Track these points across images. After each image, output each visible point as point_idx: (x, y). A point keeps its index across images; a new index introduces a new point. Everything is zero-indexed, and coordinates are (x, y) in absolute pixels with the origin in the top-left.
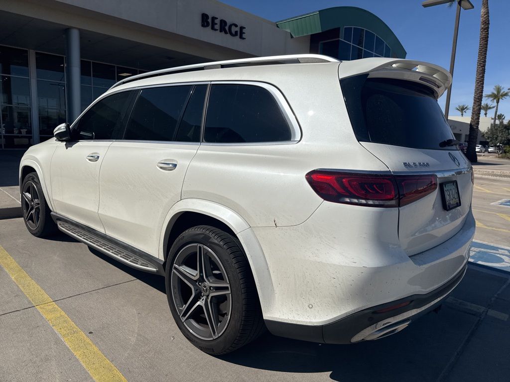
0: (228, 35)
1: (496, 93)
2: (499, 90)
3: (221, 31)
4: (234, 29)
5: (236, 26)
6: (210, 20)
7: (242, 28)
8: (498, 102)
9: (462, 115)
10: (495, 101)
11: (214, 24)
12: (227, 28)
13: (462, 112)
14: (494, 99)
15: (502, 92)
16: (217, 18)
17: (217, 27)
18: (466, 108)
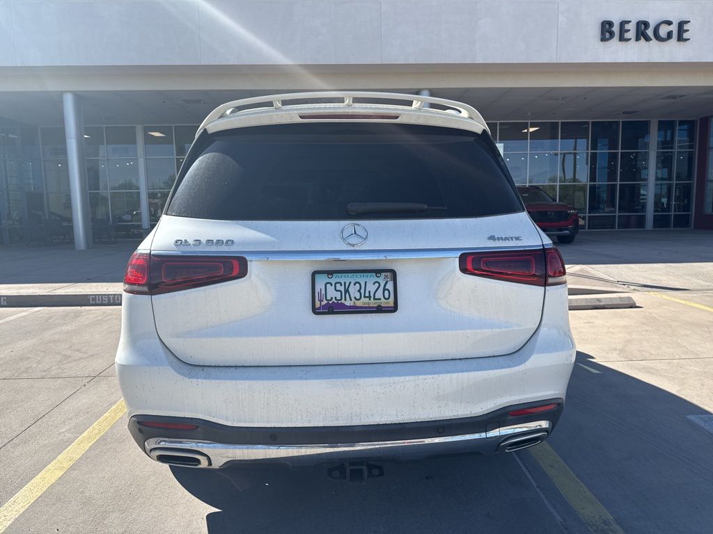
0: (654, 42)
3: (638, 39)
4: (663, 31)
5: (669, 23)
6: (616, 29)
7: (681, 24)
11: (623, 30)
12: (650, 32)
16: (630, 21)
17: (631, 34)
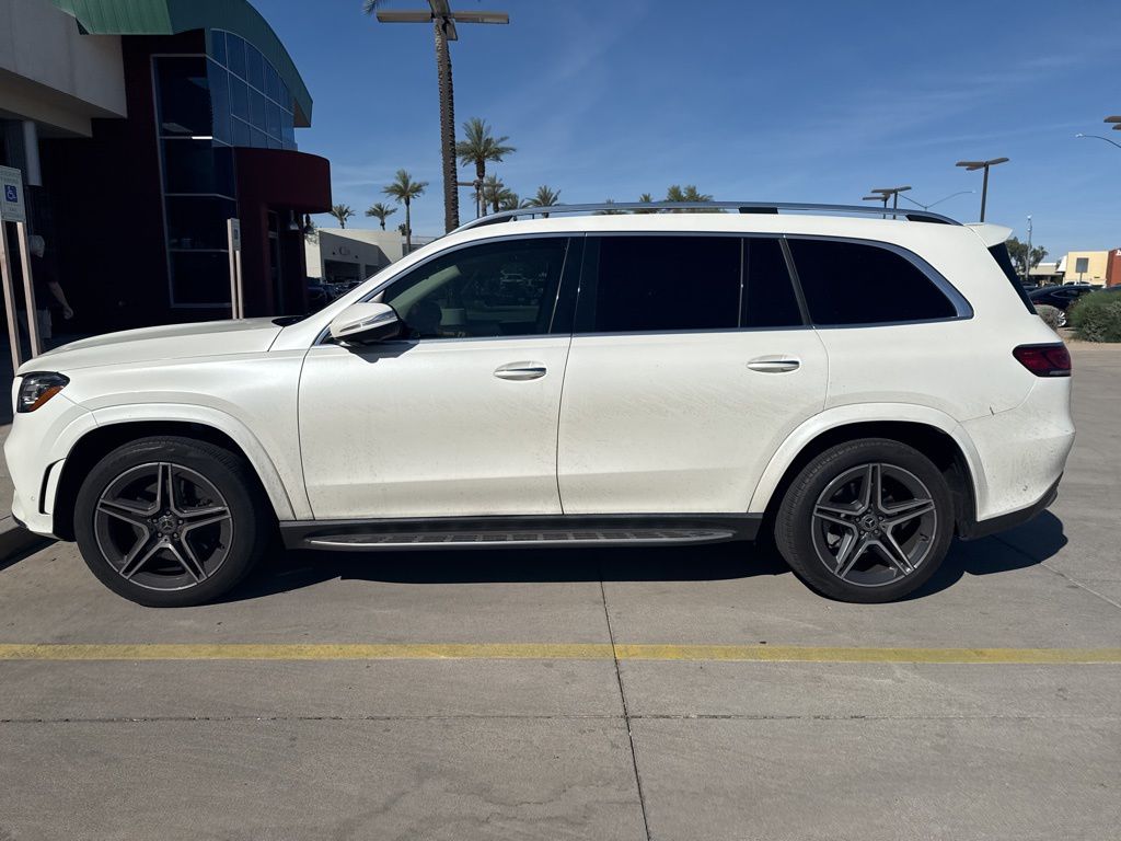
1: (400, 184)
2: (405, 180)
8: (408, 203)
9: (343, 224)
10: (403, 200)
13: (341, 219)
14: (401, 196)
15: (411, 183)
18: (346, 211)
